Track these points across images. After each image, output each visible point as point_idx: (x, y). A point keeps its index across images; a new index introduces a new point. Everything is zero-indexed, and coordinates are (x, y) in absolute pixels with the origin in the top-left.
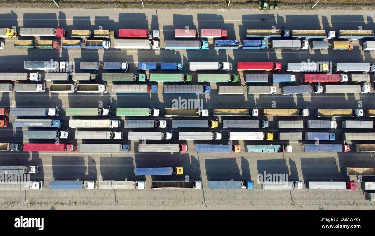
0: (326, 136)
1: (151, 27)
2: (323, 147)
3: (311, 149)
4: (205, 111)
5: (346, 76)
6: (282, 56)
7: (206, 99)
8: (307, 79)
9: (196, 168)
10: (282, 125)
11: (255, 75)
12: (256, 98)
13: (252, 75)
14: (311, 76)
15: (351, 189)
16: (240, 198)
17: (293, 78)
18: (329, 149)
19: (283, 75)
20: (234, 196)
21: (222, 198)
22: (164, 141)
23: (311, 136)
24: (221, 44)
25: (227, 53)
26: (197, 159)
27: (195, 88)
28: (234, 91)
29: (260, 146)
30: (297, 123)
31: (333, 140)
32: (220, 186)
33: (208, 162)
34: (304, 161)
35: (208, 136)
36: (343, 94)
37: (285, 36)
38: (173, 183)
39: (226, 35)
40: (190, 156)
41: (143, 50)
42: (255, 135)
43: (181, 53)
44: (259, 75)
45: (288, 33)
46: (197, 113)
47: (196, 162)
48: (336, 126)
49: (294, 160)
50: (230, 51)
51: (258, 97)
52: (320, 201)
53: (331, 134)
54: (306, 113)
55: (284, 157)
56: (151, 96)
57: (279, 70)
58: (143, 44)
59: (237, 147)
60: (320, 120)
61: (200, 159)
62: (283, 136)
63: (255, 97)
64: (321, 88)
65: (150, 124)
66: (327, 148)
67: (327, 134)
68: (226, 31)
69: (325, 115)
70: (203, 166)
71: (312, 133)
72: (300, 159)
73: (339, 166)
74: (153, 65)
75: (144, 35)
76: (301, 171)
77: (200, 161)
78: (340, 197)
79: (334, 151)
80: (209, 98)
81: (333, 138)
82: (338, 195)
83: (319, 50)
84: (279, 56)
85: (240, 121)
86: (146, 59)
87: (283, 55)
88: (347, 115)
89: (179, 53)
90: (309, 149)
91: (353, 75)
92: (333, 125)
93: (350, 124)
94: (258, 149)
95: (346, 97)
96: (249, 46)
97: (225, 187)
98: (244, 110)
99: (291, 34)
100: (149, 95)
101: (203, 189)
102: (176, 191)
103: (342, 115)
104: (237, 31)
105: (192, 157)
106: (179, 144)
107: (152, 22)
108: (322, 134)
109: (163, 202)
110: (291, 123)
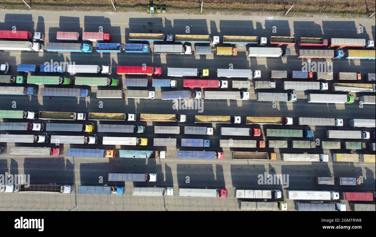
0: (200, 143)
1: (36, 28)
2: (196, 153)
3: (183, 156)
4: (81, 115)
5: (226, 82)
6: (167, 61)
7: (86, 103)
8: (186, 84)
9: (70, 171)
10: (158, 130)
11: (134, 79)
12: (137, 103)
13: (131, 79)
14: (190, 81)
15: (221, 197)
16: (112, 203)
17: (173, 83)
18: (202, 156)
19: (163, 80)
20: (107, 202)
21: (94, 202)
22: (36, 144)
23: (185, 142)
24: (102, 47)
25: (112, 56)
26: (72, 163)
27: (72, 92)
28: (112, 95)
29: (132, 151)
30: (173, 129)
31: (208, 147)
32: (89, 191)
33: (83, 166)
34: (180, 168)
35: (80, 140)
36: (226, 100)
37: (167, 40)
38: (41, 187)
39: (108, 39)
40: (65, 160)
41: (26, 51)
42: (128, 140)
43: (65, 56)
44: (138, 80)
45: (171, 37)
46: (72, 116)
47: (71, 166)
48: (213, 132)
49: (170, 166)
50: (114, 55)
51: (139, 101)
52: (193, 209)
53: (205, 141)
54: (183, 118)
55: (160, 163)
56: (30, 98)
57: (159, 74)
58: (23, 45)
59: (109, 152)
60: (196, 126)
61: (74, 163)
62: (156, 142)
63: (136, 101)
64: (199, 94)
65: (23, 127)
66: (200, 155)
67: (202, 140)
68: (108, 34)
69: (202, 121)
70: (77, 171)
71: (186, 139)
72: (177, 165)
73: (215, 174)
74: (32, 67)
75: (24, 37)
76: (177, 177)
77: (75, 165)
78: (214, 205)
79: (207, 158)
80: (89, 102)
81: (207, 145)
82: (212, 203)
83: (205, 56)
84: (164, 61)
85: (115, 126)
86: (29, 61)
87: (167, 59)
88: (224, 122)
89: (63, 55)
90: (182, 156)
91: (233, 81)
92: (210, 132)
93: (225, 131)
94: (129, 155)
95: (229, 104)
96: (131, 50)
97: (94, 192)
98: (120, 114)
99: (174, 38)
100: (29, 97)
101: (75, 194)
102: (48, 195)
103: (219, 122)
104: (123, 34)
105: (68, 160)
106: (50, 148)
107: (38, 24)
108: (197, 140)
109: (35, 206)
110: (167, 129)
